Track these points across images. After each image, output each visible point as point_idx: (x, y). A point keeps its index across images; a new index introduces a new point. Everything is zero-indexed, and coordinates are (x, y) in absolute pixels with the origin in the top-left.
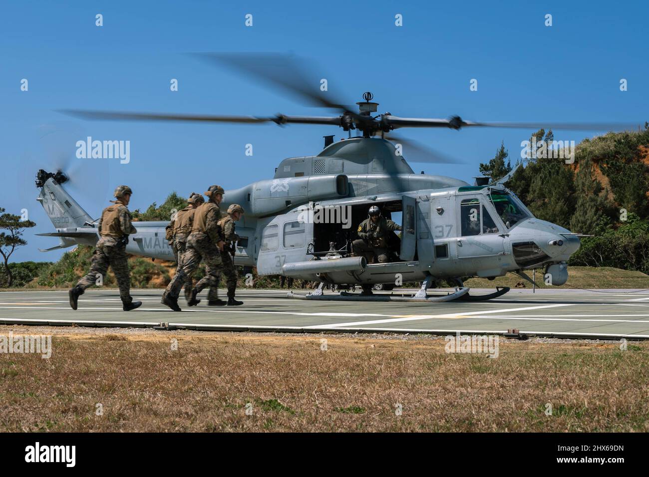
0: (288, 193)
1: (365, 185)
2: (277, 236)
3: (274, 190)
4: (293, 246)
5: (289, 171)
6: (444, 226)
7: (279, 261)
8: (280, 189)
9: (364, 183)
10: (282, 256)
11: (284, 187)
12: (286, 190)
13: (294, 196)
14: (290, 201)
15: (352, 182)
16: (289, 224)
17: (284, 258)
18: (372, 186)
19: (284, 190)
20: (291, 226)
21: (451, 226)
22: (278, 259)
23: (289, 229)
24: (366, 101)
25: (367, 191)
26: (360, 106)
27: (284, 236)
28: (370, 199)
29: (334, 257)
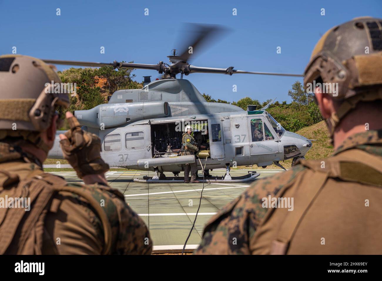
0: (128, 113)
1: (180, 109)
2: (120, 141)
3: (117, 111)
4: (134, 148)
5: (122, 98)
6: (241, 135)
7: (122, 158)
8: (121, 110)
9: (179, 108)
10: (125, 155)
11: (125, 109)
12: (126, 111)
13: (132, 116)
14: (130, 118)
15: (171, 107)
16: (130, 133)
17: (126, 156)
18: (185, 109)
19: (125, 111)
20: (131, 135)
21: (245, 135)
22: (121, 156)
23: (129, 136)
24: (173, 55)
25: (182, 113)
26: (170, 58)
27: (126, 141)
28: (191, 118)
29: (171, 155)
